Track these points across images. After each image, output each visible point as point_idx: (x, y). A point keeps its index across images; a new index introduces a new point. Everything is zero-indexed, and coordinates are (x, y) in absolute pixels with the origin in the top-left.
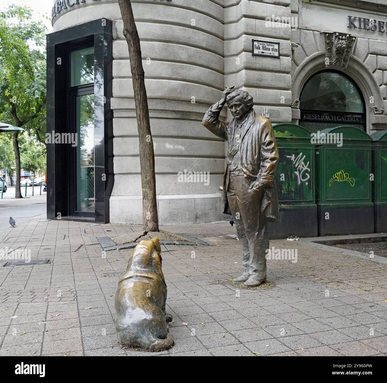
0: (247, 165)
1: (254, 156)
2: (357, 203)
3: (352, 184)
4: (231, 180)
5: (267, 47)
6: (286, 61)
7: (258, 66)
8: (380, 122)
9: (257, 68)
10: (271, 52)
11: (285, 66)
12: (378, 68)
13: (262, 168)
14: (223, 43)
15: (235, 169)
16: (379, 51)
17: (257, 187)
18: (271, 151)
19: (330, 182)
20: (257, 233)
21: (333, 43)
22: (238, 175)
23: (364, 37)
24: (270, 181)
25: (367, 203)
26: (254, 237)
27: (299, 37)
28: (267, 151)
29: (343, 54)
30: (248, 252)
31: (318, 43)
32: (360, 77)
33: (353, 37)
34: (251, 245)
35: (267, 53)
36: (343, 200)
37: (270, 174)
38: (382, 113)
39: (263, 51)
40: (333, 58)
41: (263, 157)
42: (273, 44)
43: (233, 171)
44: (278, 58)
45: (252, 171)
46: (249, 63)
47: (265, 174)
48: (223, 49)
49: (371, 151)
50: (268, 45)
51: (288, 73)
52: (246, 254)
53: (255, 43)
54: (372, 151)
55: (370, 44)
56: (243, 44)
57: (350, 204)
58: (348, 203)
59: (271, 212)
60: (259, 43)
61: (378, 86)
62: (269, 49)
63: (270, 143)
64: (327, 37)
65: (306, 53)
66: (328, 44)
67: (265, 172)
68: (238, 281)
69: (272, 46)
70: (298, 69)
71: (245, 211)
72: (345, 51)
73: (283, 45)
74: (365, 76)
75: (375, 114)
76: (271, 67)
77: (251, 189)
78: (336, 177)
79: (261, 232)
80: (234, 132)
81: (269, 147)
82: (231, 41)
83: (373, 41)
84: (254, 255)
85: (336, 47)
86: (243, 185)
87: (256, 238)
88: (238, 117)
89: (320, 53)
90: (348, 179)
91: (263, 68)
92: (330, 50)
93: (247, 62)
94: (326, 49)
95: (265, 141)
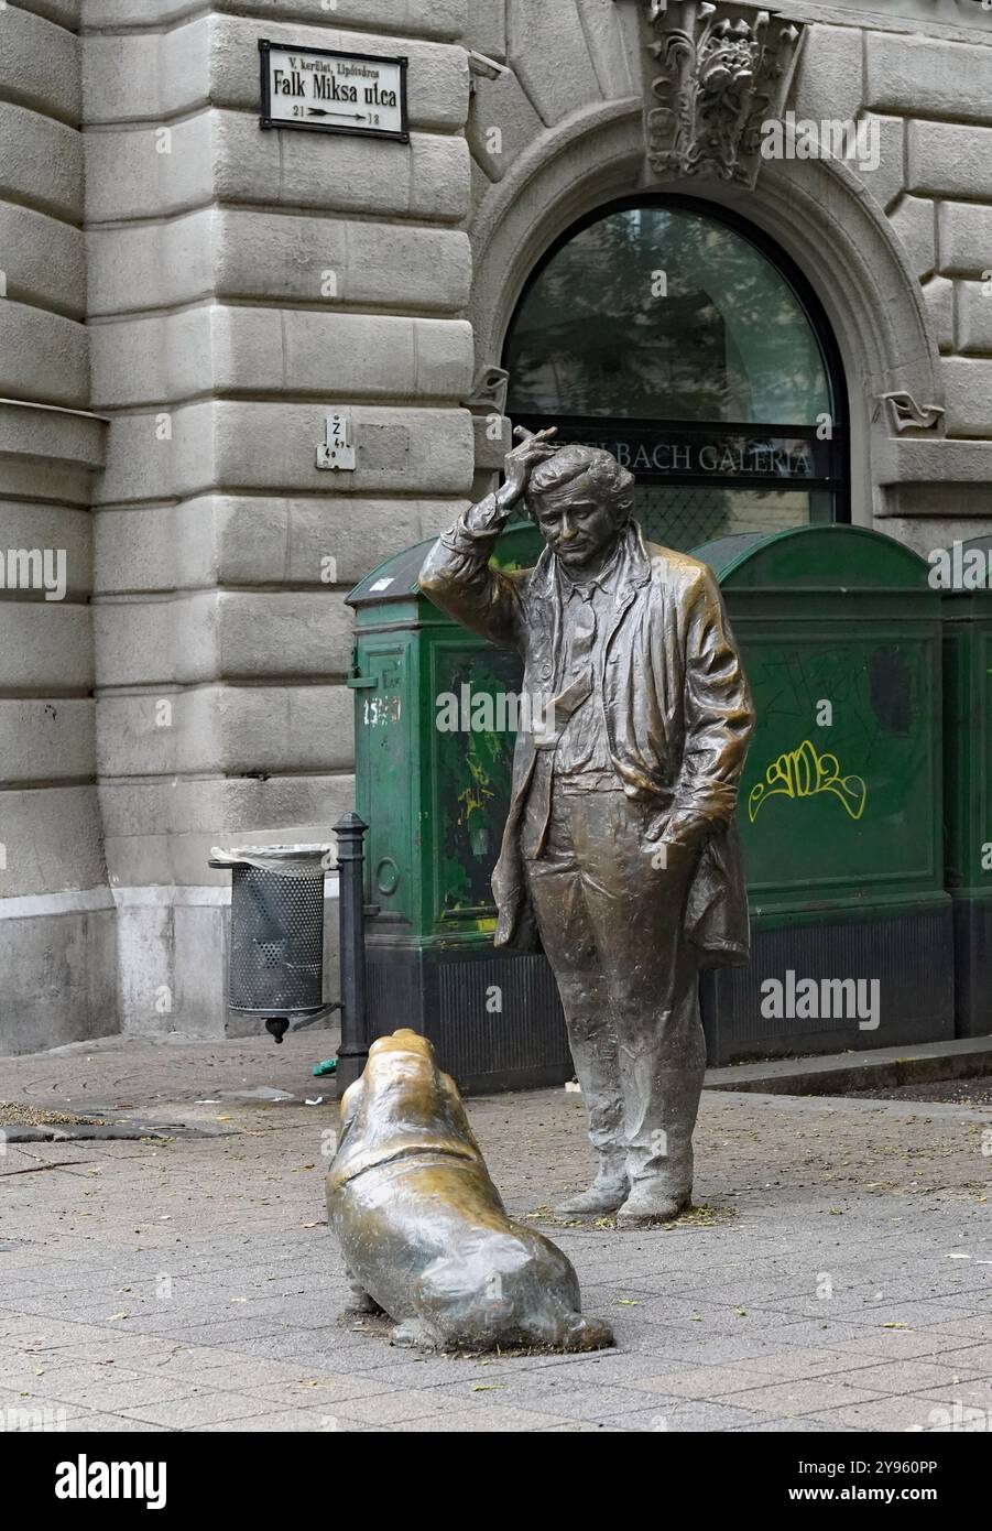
0: (638, 751)
1: (663, 714)
2: (876, 899)
3: (854, 804)
4: (560, 812)
5: (341, 81)
6: (443, 156)
7: (294, 187)
8: (925, 474)
9: (287, 197)
10: (360, 107)
11: (439, 184)
12: (911, 187)
13: (694, 759)
14: (79, 50)
15: (583, 765)
16: (918, 96)
17: (680, 832)
18: (727, 692)
19: (755, 803)
20: (666, 1013)
21: (684, 54)
22: (595, 791)
23: (840, 18)
24: (731, 806)
25: (923, 895)
26: (653, 1031)
27: (501, 22)
28: (714, 690)
29: (735, 117)
30: (617, 1096)
31: (604, 56)
32: (819, 235)
33: (788, 23)
34: (641, 1062)
35: (340, 113)
36: (810, 887)
37: (730, 782)
38: (934, 427)
39: (320, 104)
40: (684, 136)
41: (693, 714)
42: (371, 67)
43: (570, 775)
44: (400, 139)
45: (655, 769)
46: (245, 170)
47: (711, 780)
48: (79, 85)
49: (939, 643)
50: (347, 73)
51: (449, 222)
52: (603, 1104)
53: (279, 61)
54: (945, 641)
55: (870, 60)
56: (210, 64)
57: (844, 902)
58: (836, 901)
59: (722, 929)
60: (298, 58)
61: (916, 286)
62: (352, 96)
63: (722, 661)
64: (652, 24)
65: (540, 107)
66: (655, 60)
67: (711, 772)
68: (581, 1212)
69: (364, 74)
70: (497, 193)
71: (625, 929)
72: (746, 98)
73: (426, 73)
74: (850, 229)
75: (900, 433)
76: (362, 194)
77: (655, 840)
78: (780, 774)
79: (681, 1009)
80: (561, 617)
81: (719, 676)
82: (125, 39)
83: (885, 43)
84: (651, 1103)
85: (700, 77)
86: (618, 828)
87: (660, 1035)
88: (579, 556)
89: (613, 109)
90: (836, 785)
91: (319, 200)
92: (666, 93)
93: (235, 168)
94: (646, 86)
95: (705, 653)
